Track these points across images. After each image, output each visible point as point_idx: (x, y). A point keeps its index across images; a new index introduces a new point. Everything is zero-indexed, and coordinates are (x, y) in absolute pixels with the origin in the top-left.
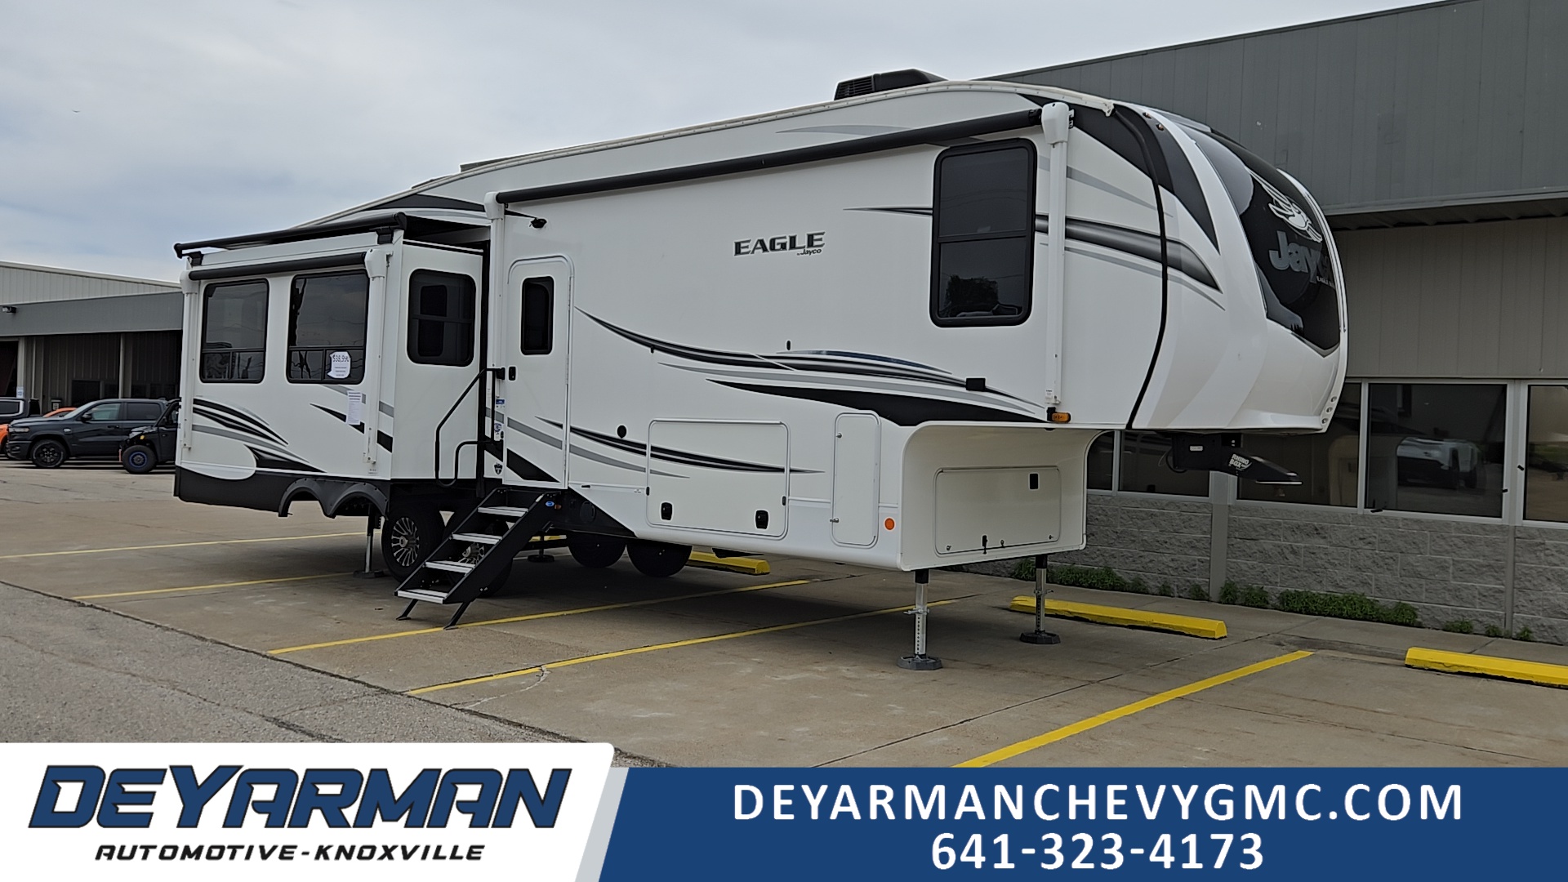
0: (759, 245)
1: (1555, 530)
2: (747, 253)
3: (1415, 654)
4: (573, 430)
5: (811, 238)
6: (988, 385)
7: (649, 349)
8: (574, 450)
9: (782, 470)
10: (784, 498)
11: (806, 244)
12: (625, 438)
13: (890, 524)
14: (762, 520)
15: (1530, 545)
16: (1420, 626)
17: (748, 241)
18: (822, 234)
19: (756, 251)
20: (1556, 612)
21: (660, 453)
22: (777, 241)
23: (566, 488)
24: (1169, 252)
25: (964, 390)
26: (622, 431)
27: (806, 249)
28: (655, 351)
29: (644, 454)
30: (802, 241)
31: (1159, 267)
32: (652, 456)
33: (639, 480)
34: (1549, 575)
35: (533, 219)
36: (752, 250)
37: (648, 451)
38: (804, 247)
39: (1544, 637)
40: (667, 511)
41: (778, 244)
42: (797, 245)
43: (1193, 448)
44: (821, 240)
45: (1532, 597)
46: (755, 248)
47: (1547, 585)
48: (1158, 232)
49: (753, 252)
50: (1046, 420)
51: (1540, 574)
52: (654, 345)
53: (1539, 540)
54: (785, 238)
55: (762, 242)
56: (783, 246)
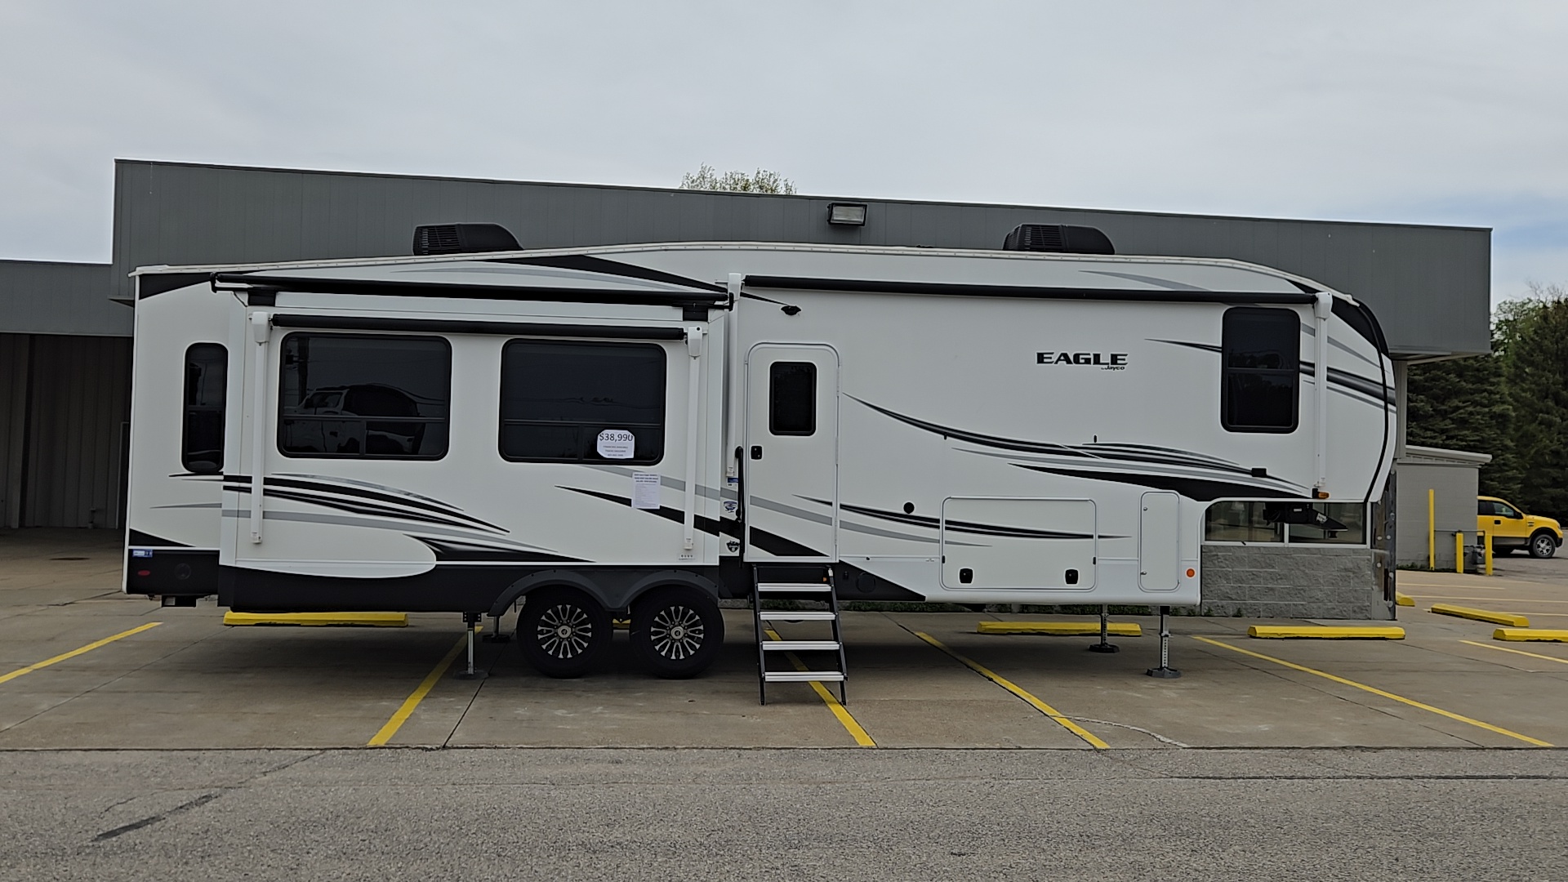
0: (1062, 358)
1: (1223, 546)
2: (1051, 363)
3: (1260, 630)
4: (843, 507)
5: (1114, 359)
6: (1268, 473)
7: (943, 437)
8: (844, 525)
9: (1091, 537)
10: (1095, 559)
11: (1109, 361)
12: (913, 514)
13: (1190, 573)
14: (1072, 577)
15: (1209, 556)
16: (1150, 614)
17: (1052, 353)
18: (1126, 355)
19: (1059, 362)
20: (1225, 597)
21: (953, 525)
22: (1081, 356)
23: (838, 561)
24: (1388, 395)
25: (1250, 476)
26: (909, 507)
27: (1110, 366)
28: (948, 438)
29: (938, 527)
30: (1106, 358)
31: (1382, 403)
32: (947, 528)
33: (934, 551)
34: (1220, 575)
35: (783, 306)
36: (1055, 360)
37: (943, 525)
38: (1108, 364)
39: (1218, 613)
40: (966, 576)
41: (1082, 359)
42: (1101, 361)
43: (1295, 510)
44: (1124, 360)
45: (1212, 589)
46: (1059, 359)
47: (1219, 580)
48: (1381, 381)
49: (1056, 363)
50: (1311, 496)
51: (1216, 574)
52: (946, 433)
53: (1215, 553)
54: (1089, 354)
55: (1065, 356)
56: (1088, 361)
